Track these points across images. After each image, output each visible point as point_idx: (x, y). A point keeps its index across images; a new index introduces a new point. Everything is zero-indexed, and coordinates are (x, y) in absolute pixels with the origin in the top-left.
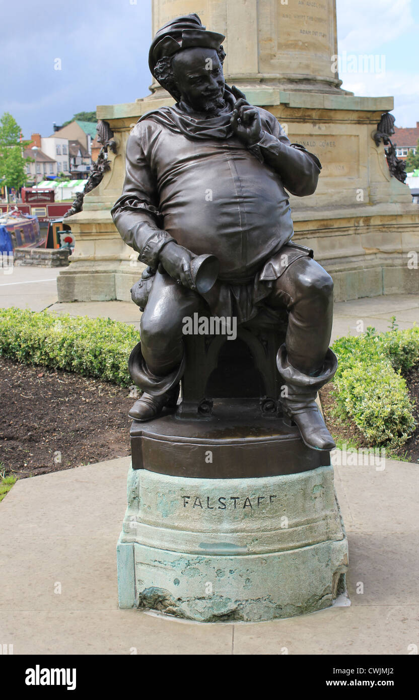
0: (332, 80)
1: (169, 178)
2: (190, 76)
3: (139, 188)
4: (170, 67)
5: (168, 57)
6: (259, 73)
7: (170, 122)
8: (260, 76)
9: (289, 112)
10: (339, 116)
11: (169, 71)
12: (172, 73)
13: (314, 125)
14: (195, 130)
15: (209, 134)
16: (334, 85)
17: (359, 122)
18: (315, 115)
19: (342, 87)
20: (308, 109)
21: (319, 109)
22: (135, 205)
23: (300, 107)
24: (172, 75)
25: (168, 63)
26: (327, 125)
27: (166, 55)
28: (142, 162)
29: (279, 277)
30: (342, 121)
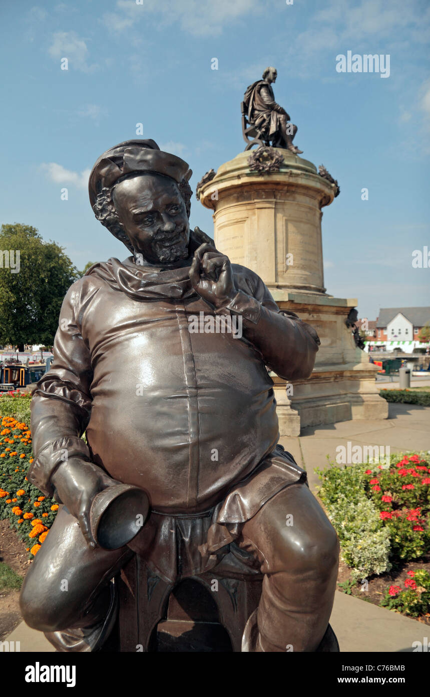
0: (320, 288)
1: (98, 353)
2: (134, 211)
3: (65, 365)
4: (111, 203)
5: (108, 189)
6: (276, 282)
7: (110, 276)
8: (276, 284)
9: (294, 306)
10: (325, 309)
11: (110, 207)
12: (113, 211)
13: (310, 314)
14: (138, 286)
15: (156, 291)
16: (322, 291)
17: (337, 313)
18: (310, 307)
19: (326, 292)
20: (306, 304)
21: (313, 305)
22: (52, 390)
23: (301, 302)
24: (114, 213)
25: (108, 197)
26: (318, 314)
27: (105, 186)
28: (73, 330)
29: (248, 520)
30: (326, 312)
